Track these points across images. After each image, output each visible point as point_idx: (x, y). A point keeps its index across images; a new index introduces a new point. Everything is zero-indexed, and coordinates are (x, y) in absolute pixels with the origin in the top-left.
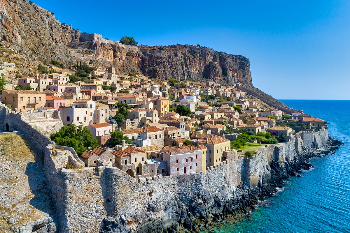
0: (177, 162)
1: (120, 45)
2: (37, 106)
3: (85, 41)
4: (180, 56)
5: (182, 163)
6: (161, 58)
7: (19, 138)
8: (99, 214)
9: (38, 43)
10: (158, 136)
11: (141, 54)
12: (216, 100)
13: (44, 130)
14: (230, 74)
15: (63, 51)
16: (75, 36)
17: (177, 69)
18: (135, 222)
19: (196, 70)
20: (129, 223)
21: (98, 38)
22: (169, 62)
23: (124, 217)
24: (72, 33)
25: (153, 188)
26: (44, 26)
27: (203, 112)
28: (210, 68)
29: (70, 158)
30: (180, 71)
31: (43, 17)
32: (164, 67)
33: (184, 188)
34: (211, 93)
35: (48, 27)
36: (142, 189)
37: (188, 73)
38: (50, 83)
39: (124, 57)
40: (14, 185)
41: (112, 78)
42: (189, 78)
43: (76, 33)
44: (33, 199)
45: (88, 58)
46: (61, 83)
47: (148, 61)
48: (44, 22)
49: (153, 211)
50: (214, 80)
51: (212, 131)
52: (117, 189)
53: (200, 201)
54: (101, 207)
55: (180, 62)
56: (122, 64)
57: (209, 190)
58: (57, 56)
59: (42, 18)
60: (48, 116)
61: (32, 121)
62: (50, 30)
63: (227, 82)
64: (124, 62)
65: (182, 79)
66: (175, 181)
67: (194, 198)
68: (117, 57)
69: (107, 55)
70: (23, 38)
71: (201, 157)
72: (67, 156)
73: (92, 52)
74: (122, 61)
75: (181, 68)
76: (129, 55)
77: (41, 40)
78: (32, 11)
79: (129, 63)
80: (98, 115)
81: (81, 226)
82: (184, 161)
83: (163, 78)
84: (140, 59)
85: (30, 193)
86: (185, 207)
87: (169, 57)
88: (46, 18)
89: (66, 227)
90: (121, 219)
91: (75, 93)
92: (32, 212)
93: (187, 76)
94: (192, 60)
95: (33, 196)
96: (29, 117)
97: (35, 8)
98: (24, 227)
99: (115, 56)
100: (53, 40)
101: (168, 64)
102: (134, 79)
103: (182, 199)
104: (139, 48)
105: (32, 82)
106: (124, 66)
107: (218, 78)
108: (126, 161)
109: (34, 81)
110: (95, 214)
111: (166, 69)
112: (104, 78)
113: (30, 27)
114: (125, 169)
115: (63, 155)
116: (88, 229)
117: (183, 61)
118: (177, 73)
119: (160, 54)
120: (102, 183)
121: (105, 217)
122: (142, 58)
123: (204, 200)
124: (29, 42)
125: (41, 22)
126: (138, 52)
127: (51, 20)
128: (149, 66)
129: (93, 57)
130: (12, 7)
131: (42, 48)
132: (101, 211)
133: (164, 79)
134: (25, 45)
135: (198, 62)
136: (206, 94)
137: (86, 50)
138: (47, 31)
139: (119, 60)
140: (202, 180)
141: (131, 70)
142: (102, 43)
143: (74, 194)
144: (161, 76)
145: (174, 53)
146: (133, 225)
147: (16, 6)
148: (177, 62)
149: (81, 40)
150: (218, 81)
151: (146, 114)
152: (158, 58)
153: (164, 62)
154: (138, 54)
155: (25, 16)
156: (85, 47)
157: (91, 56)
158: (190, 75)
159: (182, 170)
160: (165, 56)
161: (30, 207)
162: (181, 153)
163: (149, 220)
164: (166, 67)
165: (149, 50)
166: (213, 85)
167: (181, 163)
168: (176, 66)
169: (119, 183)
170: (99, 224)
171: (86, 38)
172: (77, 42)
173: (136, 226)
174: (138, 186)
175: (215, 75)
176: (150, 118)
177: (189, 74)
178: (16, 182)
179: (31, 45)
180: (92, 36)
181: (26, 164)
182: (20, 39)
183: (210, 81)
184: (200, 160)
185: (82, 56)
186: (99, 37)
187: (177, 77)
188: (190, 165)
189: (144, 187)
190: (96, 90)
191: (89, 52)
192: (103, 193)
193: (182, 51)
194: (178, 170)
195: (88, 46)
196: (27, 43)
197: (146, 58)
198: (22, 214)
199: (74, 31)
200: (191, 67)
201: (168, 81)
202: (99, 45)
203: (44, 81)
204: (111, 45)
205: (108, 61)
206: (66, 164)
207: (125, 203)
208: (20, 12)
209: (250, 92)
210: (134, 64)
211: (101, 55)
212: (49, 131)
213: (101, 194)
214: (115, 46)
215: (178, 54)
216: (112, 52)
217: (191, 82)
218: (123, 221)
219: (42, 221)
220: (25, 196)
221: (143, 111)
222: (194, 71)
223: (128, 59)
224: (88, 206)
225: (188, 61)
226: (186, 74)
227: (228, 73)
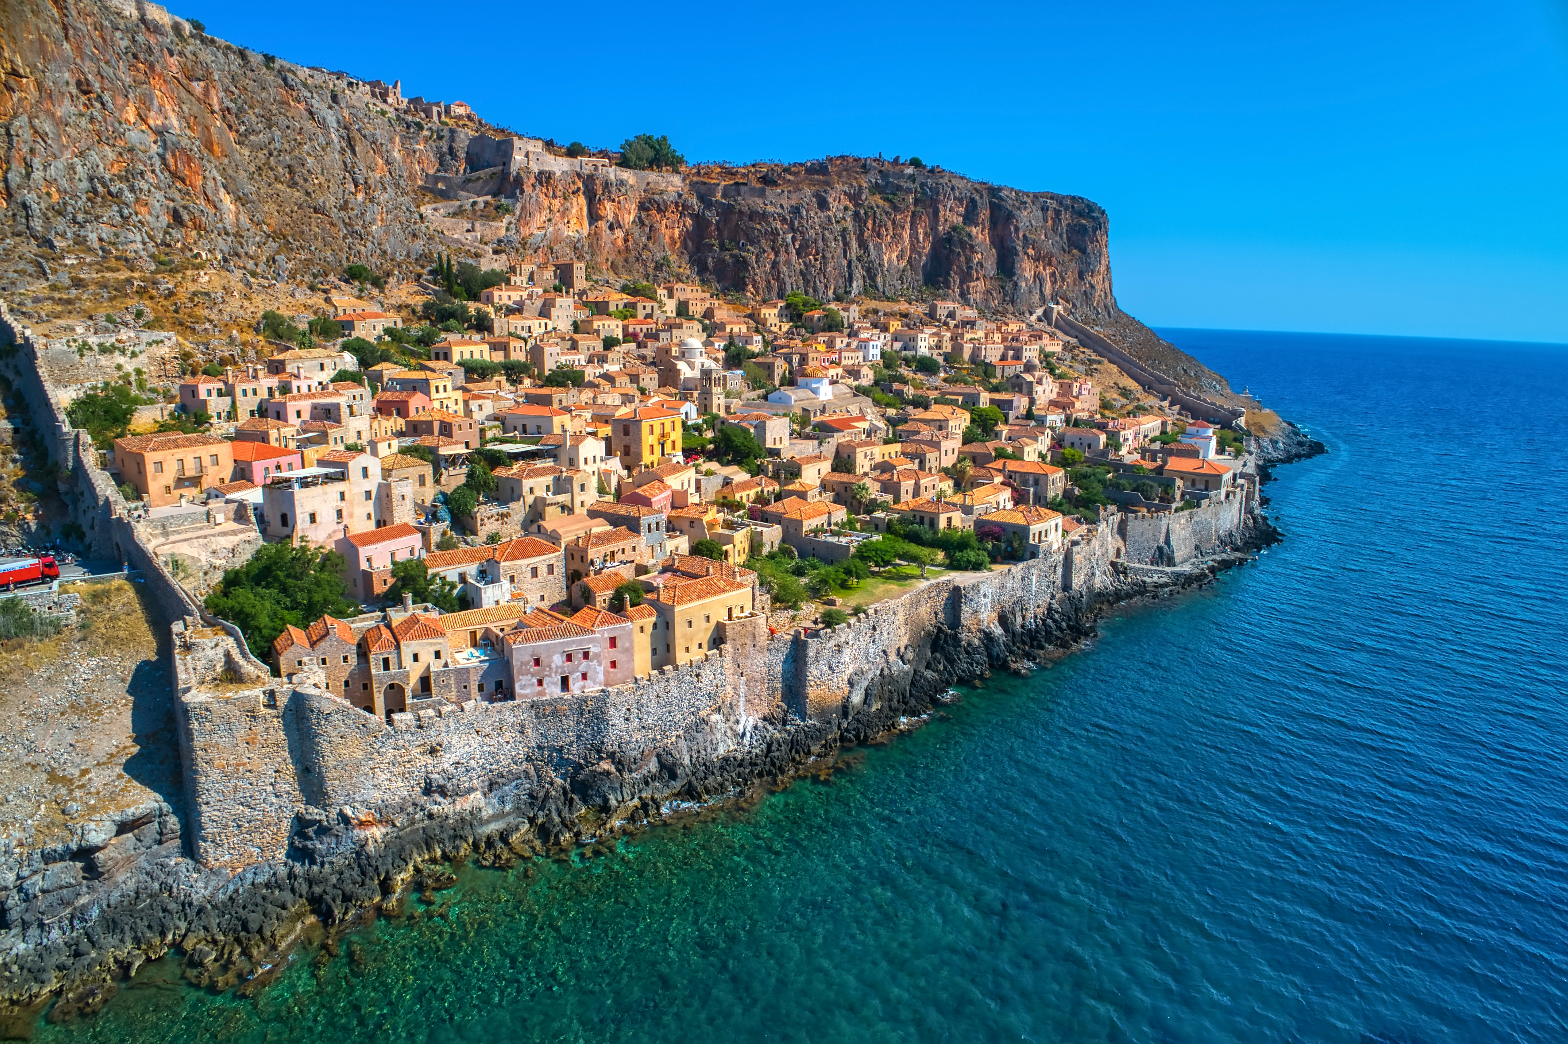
0: (537, 662)
1: (613, 173)
2: (207, 482)
3: (484, 168)
4: (838, 203)
5: (553, 666)
6: (764, 216)
7: (130, 593)
8: (284, 800)
9: (300, 207)
10: (543, 570)
11: (694, 201)
12: (942, 375)
13: (204, 562)
14: (1027, 269)
15: (396, 216)
16: (451, 148)
17: (824, 257)
18: (380, 822)
19: (900, 257)
20: (362, 824)
21: (527, 156)
22: (792, 229)
23: (348, 811)
24: (440, 138)
25: (444, 739)
26: (321, 139)
27: (820, 444)
28: (951, 251)
29: (228, 655)
30: (836, 264)
31: (316, 105)
32: (773, 249)
33: (552, 732)
34: (930, 348)
35: (336, 140)
36: (401, 742)
37: (868, 270)
38: (270, 389)
39: (629, 218)
40: (93, 721)
41: (554, 312)
42: (871, 289)
43: (452, 139)
44: (133, 757)
45: (488, 233)
46: (304, 390)
47: (718, 229)
48: (323, 124)
49: (444, 794)
50: (964, 296)
51: (785, 532)
52: (325, 745)
53: (606, 765)
54: (288, 784)
55: (837, 228)
56: (620, 242)
57: (638, 736)
58: (369, 244)
59: (311, 113)
60: (220, 518)
61: (172, 538)
62: (342, 152)
63: (1012, 302)
64: (627, 234)
65: (841, 291)
66: (525, 716)
67: (585, 758)
68: (601, 218)
69: (563, 215)
70: (241, 200)
71: (632, 642)
72: (220, 651)
73: (507, 211)
74: (619, 234)
75: (840, 250)
76: (648, 209)
77: (308, 194)
78: (276, 91)
79: (649, 238)
80: (389, 496)
81: (239, 826)
82: (558, 660)
83: (769, 288)
84: (689, 222)
85: (129, 742)
86: (559, 781)
87: (796, 210)
88: (330, 107)
89: (201, 828)
90: (341, 814)
91: (338, 421)
92: (122, 790)
93: (861, 282)
94: (884, 218)
95: (136, 749)
96: (164, 526)
97: (285, 80)
98: (92, 825)
99: (594, 217)
100: (356, 186)
101: (789, 240)
102: (643, 307)
103: (551, 761)
104: (684, 180)
105: (214, 393)
106: (627, 249)
107: (978, 287)
108: (386, 662)
109: (219, 390)
110: (274, 800)
111: (782, 258)
112: (525, 314)
113: (271, 154)
114: (381, 683)
115: (208, 650)
116: (258, 835)
117: (849, 224)
118: (823, 271)
119: (759, 201)
120: (287, 728)
121: (301, 807)
122: (696, 217)
123: (620, 765)
124: (266, 209)
125: (310, 126)
126: (680, 196)
127: (346, 113)
128: (723, 247)
129: (507, 229)
130: (198, 100)
131: (314, 224)
132: (288, 793)
133: (774, 294)
134: (249, 226)
135: (908, 227)
136: (909, 353)
137: (487, 203)
138: (334, 158)
139: (611, 228)
140: (612, 711)
141: (653, 265)
142: (541, 173)
143: (213, 753)
144: (762, 285)
145: (817, 195)
146: (375, 829)
147: (213, 92)
148: (824, 229)
149: (474, 163)
150: (978, 297)
151: (551, 483)
152: (754, 215)
153: (775, 233)
154: (680, 202)
155: (251, 117)
156: (482, 188)
157: (501, 227)
158: (873, 278)
159: (555, 684)
160: (779, 210)
161: (120, 776)
162: (549, 637)
163: (431, 816)
164: (783, 249)
165: (720, 188)
166: (951, 315)
167: (549, 667)
168: (820, 244)
169: (329, 729)
170: (286, 825)
171: (488, 155)
172: (458, 171)
173: (384, 830)
174: (388, 736)
175: (966, 277)
176: (562, 498)
177: (871, 274)
178: (100, 713)
179: (275, 220)
180: (504, 150)
181: (134, 667)
182: (232, 207)
183: (944, 298)
184: (629, 651)
185: (469, 226)
186: (531, 149)
187: (821, 287)
188: (583, 668)
189: (408, 737)
190: (427, 393)
191: (497, 208)
192: (291, 752)
193: (846, 188)
194: (540, 683)
195: (493, 185)
196: (258, 216)
197: (712, 217)
198: (98, 793)
199: (446, 133)
200: (878, 247)
201: (781, 304)
202: (533, 180)
203: (249, 387)
204: (579, 175)
205: (568, 237)
206: (219, 669)
207: (351, 777)
208: (228, 109)
209: (1089, 336)
210: (667, 240)
211: (540, 218)
212: (218, 563)
213: (287, 754)
214: (591, 177)
215: (830, 200)
216: (582, 200)
217: (874, 304)
218: (345, 819)
219: (138, 813)
220: (114, 750)
221: (541, 475)
222: (890, 260)
223: (642, 223)
224: (253, 780)
225: (870, 224)
226: (859, 273)
227: (1017, 265)
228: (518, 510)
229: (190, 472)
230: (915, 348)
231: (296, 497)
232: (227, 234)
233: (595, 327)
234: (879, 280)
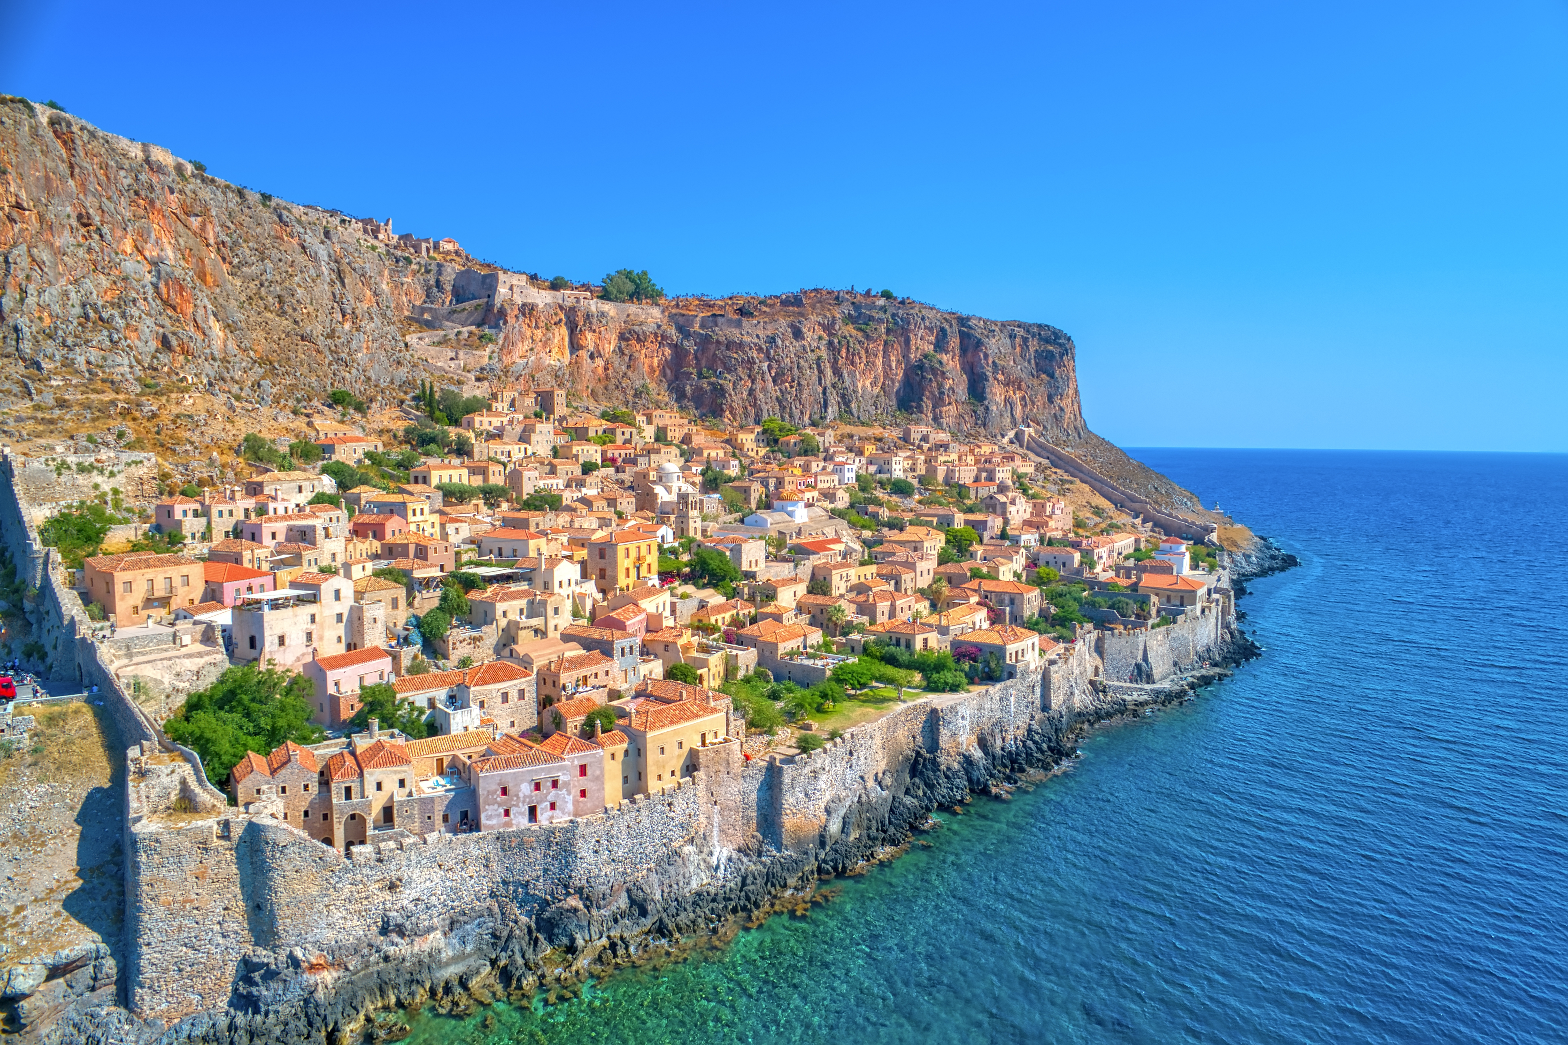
0: (504, 791)
1: (594, 305)
2: (175, 603)
3: (469, 300)
4: (812, 334)
5: (521, 795)
6: (741, 345)
7: (88, 716)
8: (231, 941)
9: (288, 335)
10: (513, 695)
11: (672, 332)
13: (167, 685)
14: (997, 393)
15: (382, 345)
16: (438, 282)
17: (799, 384)
18: (333, 965)
19: (874, 384)
20: (312, 967)
21: (511, 289)
22: (768, 358)
23: (299, 953)
24: (428, 271)
25: (405, 874)
26: (312, 272)
27: (796, 566)
28: (923, 377)
29: (184, 782)
30: (811, 391)
31: (309, 240)
32: (749, 376)
33: (518, 866)
34: (905, 471)
35: (326, 272)
36: (359, 877)
37: (843, 396)
38: (246, 510)
39: (609, 347)
40: (36, 852)
41: (534, 438)
42: (846, 413)
43: (440, 273)
44: (75, 892)
45: (471, 360)
46: (281, 511)
47: (696, 358)
48: (314, 258)
49: (401, 934)
50: (937, 420)
51: (761, 656)
52: (279, 880)
53: (574, 902)
54: (238, 923)
55: (812, 356)
56: (600, 371)
57: (607, 869)
58: (354, 371)
59: (303, 247)
60: (187, 639)
62: (332, 283)
63: (984, 425)
64: (607, 362)
65: (816, 417)
66: (491, 849)
67: (552, 894)
68: (582, 347)
69: (545, 345)
70: (230, 327)
71: (602, 770)
72: (176, 778)
73: (490, 340)
74: (600, 362)
75: (815, 378)
76: (628, 340)
77: (296, 322)
78: (270, 226)
79: (629, 367)
80: (360, 619)
81: (180, 970)
82: (526, 789)
83: (746, 415)
84: (668, 351)
85: (72, 876)
86: (524, 919)
87: (772, 340)
88: (322, 242)
89: (140, 972)
90: (291, 957)
91: (313, 543)
92: (58, 929)
93: (836, 408)
94: (858, 346)
95: (78, 884)
96: (128, 647)
97: (280, 217)
98: (21, 969)
99: (575, 346)
100: (344, 316)
101: (765, 368)
102: (622, 432)
103: (516, 898)
104: (663, 312)
105: (190, 514)
106: (607, 377)
107: (950, 412)
108: (348, 790)
109: (196, 511)
110: (221, 940)
111: (759, 385)
112: (506, 439)
113: (262, 285)
114: (342, 813)
115: (163, 776)
116: (200, 980)
117: (824, 353)
118: (798, 398)
119: (736, 332)
120: (240, 861)
121: (248, 949)
122: (675, 347)
123: (588, 901)
124: (254, 337)
125: (301, 259)
126: (659, 327)
127: (337, 248)
128: (700, 375)
129: (490, 358)
130: (195, 233)
131: (300, 350)
132: (236, 933)
133: (751, 420)
134: (236, 352)
135: (880, 355)
136: (884, 476)
137: (471, 333)
138: (323, 290)
139: (592, 357)
140: (580, 843)
141: (632, 392)
142: (524, 305)
143: (160, 888)
144: (739, 411)
145: (792, 326)
146: (326, 973)
147: (209, 227)
148: (799, 357)
149: (459, 296)
150: (951, 421)
151: (525, 606)
152: (730, 345)
153: (751, 362)
154: (659, 332)
155: (245, 250)
156: (467, 319)
157: (484, 356)
158: (847, 404)
159: (522, 814)
160: (756, 340)
161: (57, 914)
162: (517, 765)
163: (386, 959)
164: (759, 377)
165: (698, 319)
166: (925, 439)
167: (517, 796)
168: (796, 372)
169: (284, 862)
170: (231, 969)
171: (474, 288)
172: (443, 302)
173: (335, 975)
174: (346, 870)
175: (938, 402)
176: (536, 622)
177: (845, 400)
178: (43, 844)
179: (263, 347)
180: (489, 284)
181: (84, 794)
182: (221, 334)
183: (918, 422)
184: (599, 780)
185: (453, 355)
186: (515, 282)
187: (796, 413)
188: (551, 798)
189: (366, 871)
190: (405, 517)
191: (481, 337)
192: (242, 887)
193: (820, 319)
194: (507, 813)
195: (477, 316)
196: (246, 343)
197: (690, 346)
198: (32, 932)
199: (434, 267)
200: (852, 374)
201: (758, 429)
202: (516, 312)
203: (225, 508)
204: (561, 307)
205: (549, 365)
206: (173, 797)
207: (304, 915)
208: (223, 243)
209: (1060, 457)
210: (646, 369)
211: (522, 347)
212: (181, 685)
213: (238, 890)
214: (573, 309)
215: (805, 330)
216: (564, 331)
217: (849, 429)
218: (294, 962)
219: (72, 955)
220: (54, 884)
221: (515, 598)
222: (864, 386)
223: (622, 353)
224: (200, 919)
225: (844, 352)
226: (834, 399)
227: (988, 390)
228: (491, 634)
229: (159, 593)
230: (889, 471)
231: (266, 619)
232: (214, 359)
233: (574, 452)
234: (853, 405)
